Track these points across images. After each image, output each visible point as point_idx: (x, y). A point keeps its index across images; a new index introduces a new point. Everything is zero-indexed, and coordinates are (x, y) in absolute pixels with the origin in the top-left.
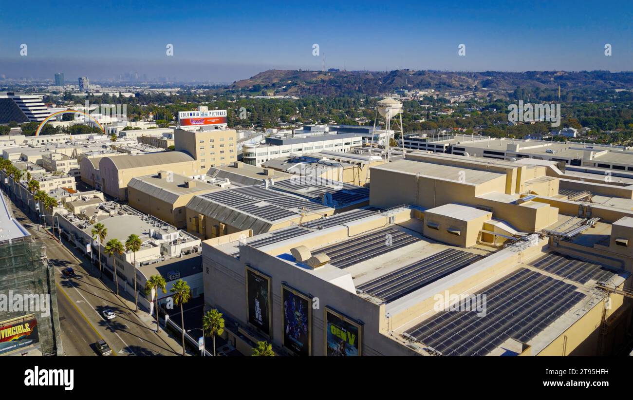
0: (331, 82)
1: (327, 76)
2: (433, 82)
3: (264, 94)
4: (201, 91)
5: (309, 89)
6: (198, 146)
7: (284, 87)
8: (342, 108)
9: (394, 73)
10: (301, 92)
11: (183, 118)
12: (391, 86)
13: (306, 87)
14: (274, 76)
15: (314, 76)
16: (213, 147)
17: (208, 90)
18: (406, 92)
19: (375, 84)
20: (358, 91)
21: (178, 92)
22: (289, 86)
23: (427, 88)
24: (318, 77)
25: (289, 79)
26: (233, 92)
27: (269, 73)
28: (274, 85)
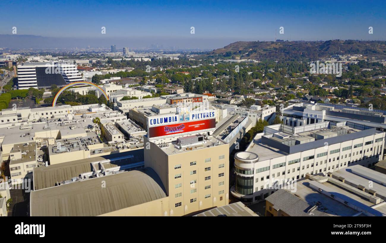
0: (281, 49)
1: (277, 45)
2: (361, 49)
3: (233, 58)
4: (192, 56)
5: (266, 54)
6: (172, 173)
7: (247, 53)
8: (298, 71)
9: (328, 43)
10: (259, 57)
11: (154, 126)
12: (327, 52)
13: (263, 53)
14: (240, 46)
15: (268, 45)
16: (195, 172)
17: (197, 55)
18: (340, 56)
19: (315, 51)
20: (302, 56)
21: (178, 57)
22: (251, 52)
23: (357, 53)
24: (271, 46)
25: (250, 47)
26: (212, 57)
27: (236, 44)
28: (240, 52)
